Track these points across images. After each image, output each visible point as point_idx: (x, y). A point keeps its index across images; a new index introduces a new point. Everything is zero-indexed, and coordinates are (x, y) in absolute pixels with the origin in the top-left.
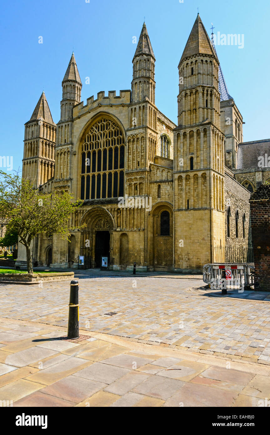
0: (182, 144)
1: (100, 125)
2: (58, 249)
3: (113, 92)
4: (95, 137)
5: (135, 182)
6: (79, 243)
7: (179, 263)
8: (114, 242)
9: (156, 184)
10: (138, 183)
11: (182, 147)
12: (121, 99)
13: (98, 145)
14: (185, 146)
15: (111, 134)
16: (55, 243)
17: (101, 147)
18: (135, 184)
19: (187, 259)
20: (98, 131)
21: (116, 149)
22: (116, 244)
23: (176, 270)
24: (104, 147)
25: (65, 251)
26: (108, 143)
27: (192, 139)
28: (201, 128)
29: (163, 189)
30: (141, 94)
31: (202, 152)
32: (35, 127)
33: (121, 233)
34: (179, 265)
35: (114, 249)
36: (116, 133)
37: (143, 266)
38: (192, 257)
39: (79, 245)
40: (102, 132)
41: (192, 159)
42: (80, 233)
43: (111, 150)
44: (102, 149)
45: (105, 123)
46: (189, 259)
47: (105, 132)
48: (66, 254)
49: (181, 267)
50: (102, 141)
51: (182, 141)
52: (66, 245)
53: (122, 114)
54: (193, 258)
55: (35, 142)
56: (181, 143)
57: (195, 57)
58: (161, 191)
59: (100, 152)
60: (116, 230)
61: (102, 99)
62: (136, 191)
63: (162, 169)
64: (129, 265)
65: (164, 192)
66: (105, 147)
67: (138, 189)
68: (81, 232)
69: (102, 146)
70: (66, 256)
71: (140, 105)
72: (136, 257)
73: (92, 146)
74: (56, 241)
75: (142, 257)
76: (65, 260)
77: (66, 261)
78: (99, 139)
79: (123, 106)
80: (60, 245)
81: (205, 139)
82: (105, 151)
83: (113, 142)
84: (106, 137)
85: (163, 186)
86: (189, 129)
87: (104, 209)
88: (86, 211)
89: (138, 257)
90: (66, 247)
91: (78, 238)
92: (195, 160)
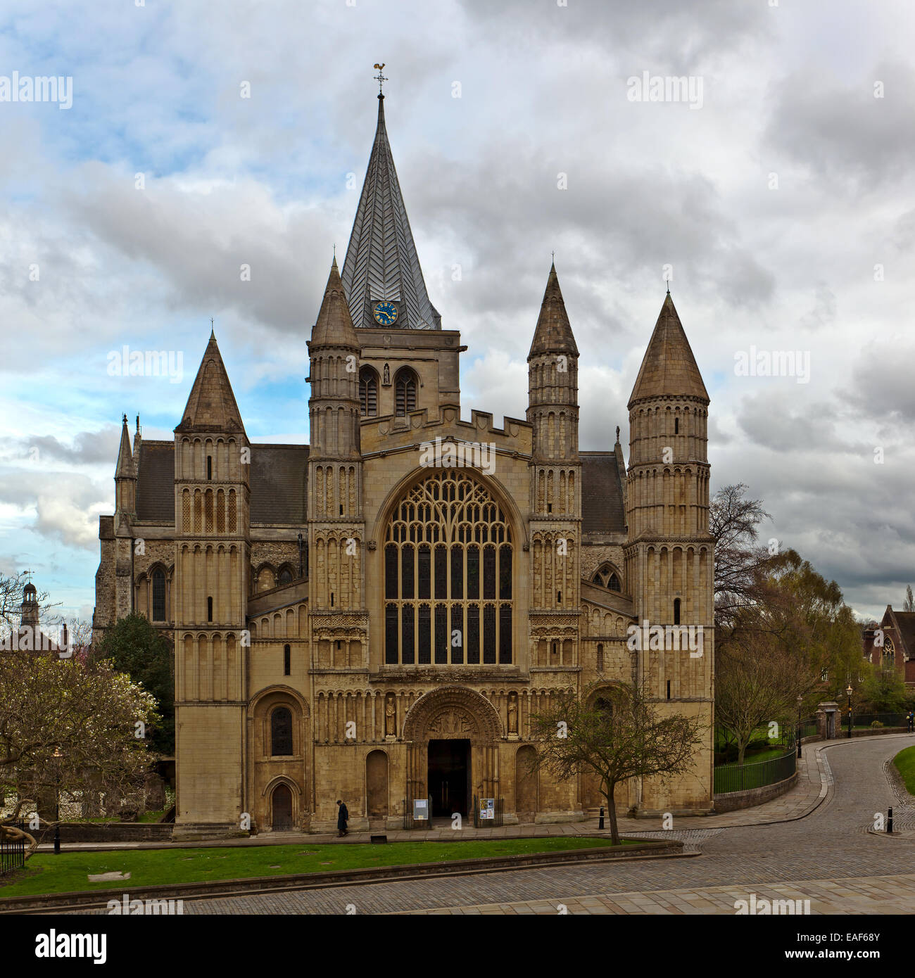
0: (658, 571)
1: (441, 484)
2: (333, 786)
3: (487, 416)
4: (425, 512)
5: (554, 637)
6: (403, 768)
7: (652, 800)
8: (502, 764)
9: (594, 642)
10: (561, 640)
11: (658, 575)
12: (509, 440)
13: (434, 533)
14: (664, 576)
15: (472, 513)
16: (323, 772)
17: (445, 540)
18: (553, 640)
19: (667, 792)
20: (436, 498)
21: (489, 551)
22: (507, 768)
23: (646, 813)
24: (453, 540)
25: (357, 790)
26: (464, 533)
27: (677, 563)
28: (697, 547)
29: (610, 655)
30: (564, 442)
31: (697, 593)
32: (217, 446)
33: (519, 745)
34: (651, 804)
35: (502, 780)
36: (489, 514)
37: (575, 810)
38: (677, 787)
39: (402, 775)
40: (449, 504)
41: (677, 603)
42: (404, 747)
43: (473, 551)
44: (449, 545)
45: (457, 484)
46: (670, 792)
47: (457, 506)
48: (362, 798)
49: (655, 807)
50: (449, 525)
51: (658, 564)
52: (361, 776)
53: (512, 475)
54: (678, 789)
55: (227, 493)
56: (655, 568)
57: (685, 400)
58: (606, 659)
59: (441, 550)
60: (506, 740)
61: (453, 425)
62: (554, 657)
63: (606, 612)
64: (540, 811)
65: (611, 660)
66: (457, 541)
67: (561, 653)
68: (408, 744)
69: (449, 538)
70: (361, 803)
71: (564, 468)
72: (557, 793)
73: (417, 533)
74: (326, 767)
75: (571, 794)
76: (360, 812)
77: (363, 813)
78: (437, 518)
79: (514, 458)
80: (340, 776)
81: (703, 568)
82: (457, 551)
83: (481, 533)
84: (461, 518)
85: (608, 648)
86: (673, 544)
87: (474, 692)
88: (421, 694)
89: (564, 794)
90: (361, 781)
91: (399, 758)
92: (683, 606)
